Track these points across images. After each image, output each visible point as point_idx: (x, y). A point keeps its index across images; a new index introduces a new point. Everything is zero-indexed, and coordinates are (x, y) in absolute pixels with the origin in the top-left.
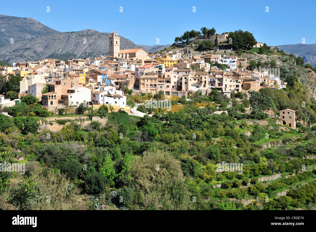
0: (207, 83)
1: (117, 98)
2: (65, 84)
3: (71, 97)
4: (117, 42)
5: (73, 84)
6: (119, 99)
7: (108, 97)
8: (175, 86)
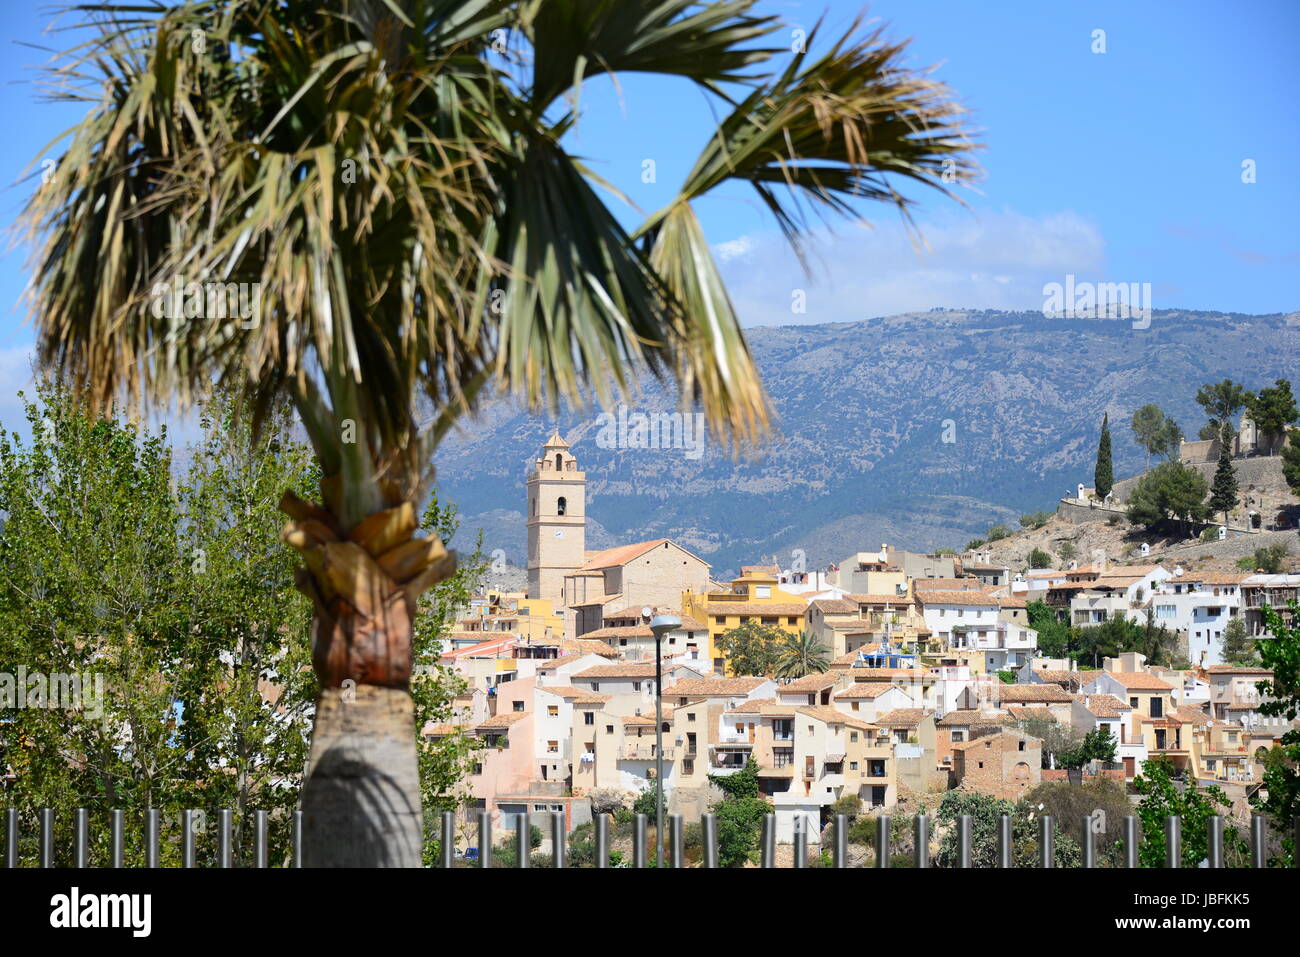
0: (703, 746)
4: (562, 501)
8: (555, 767)
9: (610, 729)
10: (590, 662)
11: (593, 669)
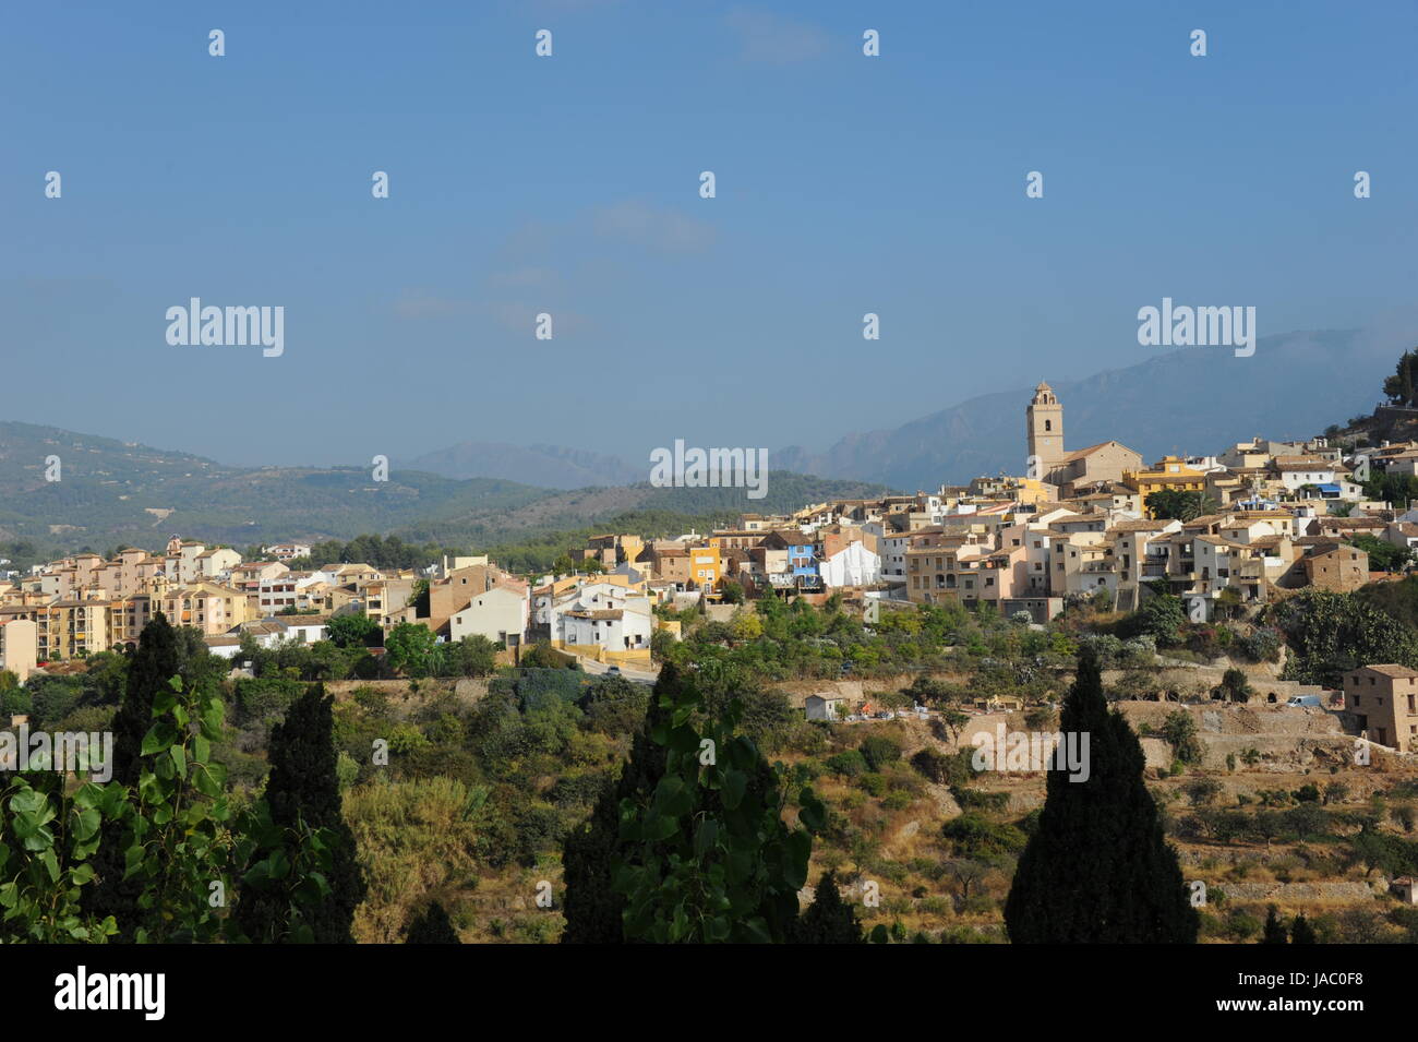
0: (1133, 562)
1: (602, 624)
2: (464, 581)
3: (459, 620)
4: (1048, 423)
5: (490, 581)
6: (609, 624)
7: (576, 618)
8: (1040, 579)
9: (1074, 554)
10: (1061, 514)
11: (1063, 518)
